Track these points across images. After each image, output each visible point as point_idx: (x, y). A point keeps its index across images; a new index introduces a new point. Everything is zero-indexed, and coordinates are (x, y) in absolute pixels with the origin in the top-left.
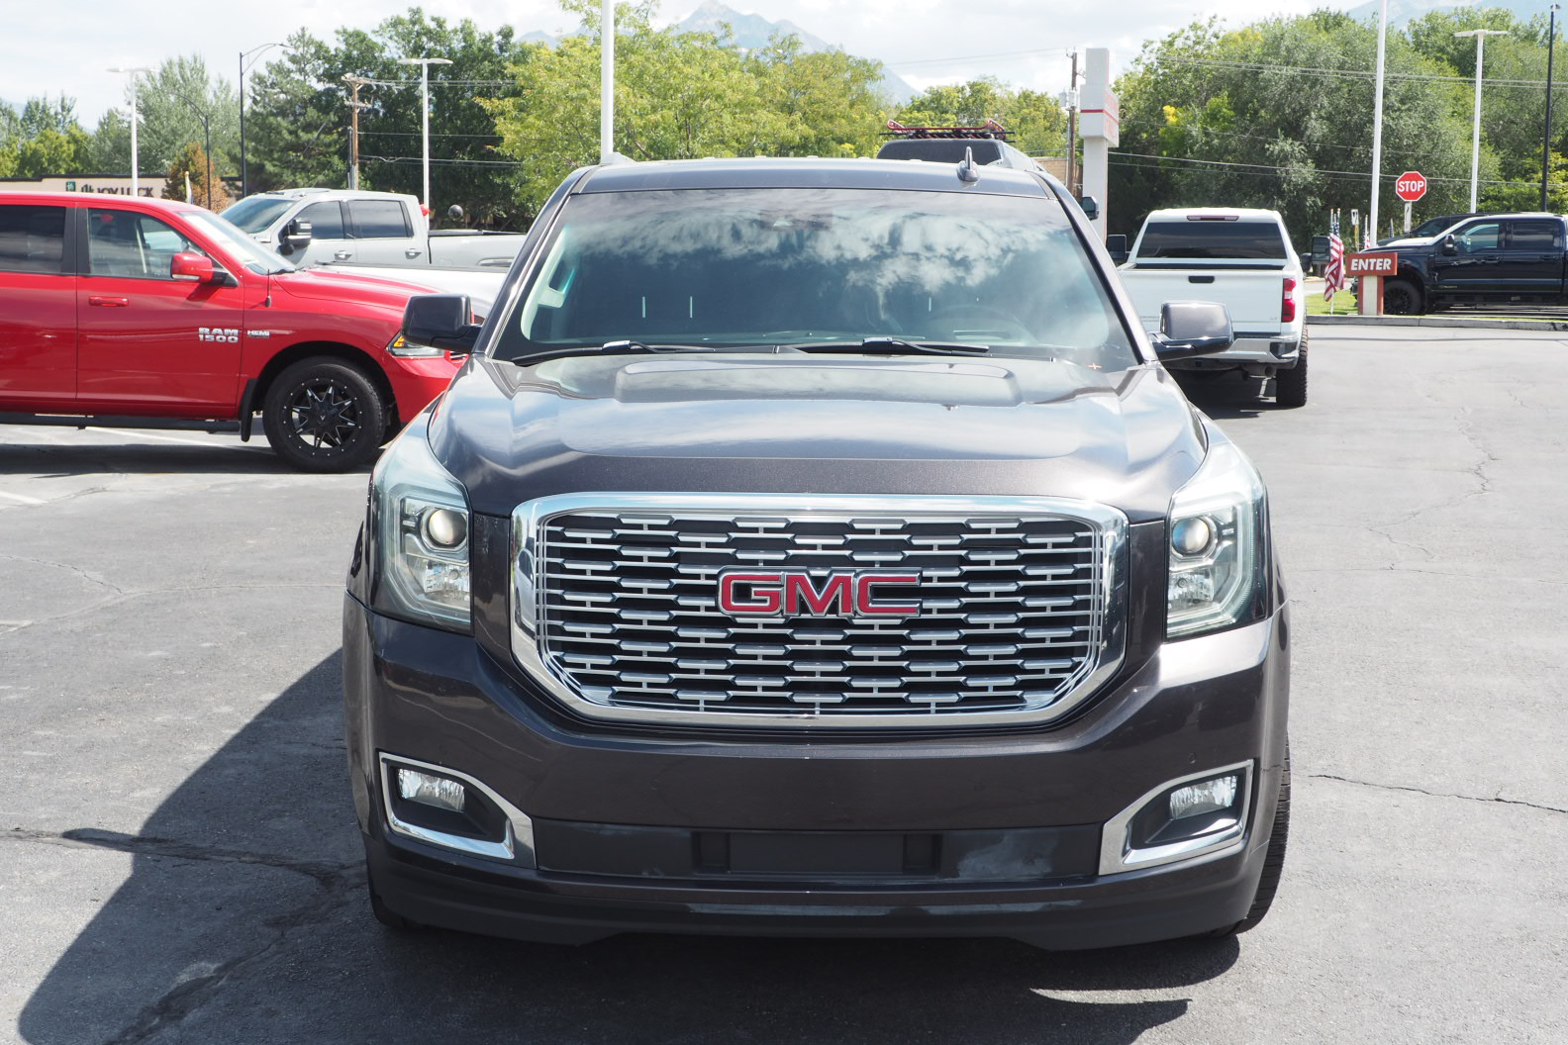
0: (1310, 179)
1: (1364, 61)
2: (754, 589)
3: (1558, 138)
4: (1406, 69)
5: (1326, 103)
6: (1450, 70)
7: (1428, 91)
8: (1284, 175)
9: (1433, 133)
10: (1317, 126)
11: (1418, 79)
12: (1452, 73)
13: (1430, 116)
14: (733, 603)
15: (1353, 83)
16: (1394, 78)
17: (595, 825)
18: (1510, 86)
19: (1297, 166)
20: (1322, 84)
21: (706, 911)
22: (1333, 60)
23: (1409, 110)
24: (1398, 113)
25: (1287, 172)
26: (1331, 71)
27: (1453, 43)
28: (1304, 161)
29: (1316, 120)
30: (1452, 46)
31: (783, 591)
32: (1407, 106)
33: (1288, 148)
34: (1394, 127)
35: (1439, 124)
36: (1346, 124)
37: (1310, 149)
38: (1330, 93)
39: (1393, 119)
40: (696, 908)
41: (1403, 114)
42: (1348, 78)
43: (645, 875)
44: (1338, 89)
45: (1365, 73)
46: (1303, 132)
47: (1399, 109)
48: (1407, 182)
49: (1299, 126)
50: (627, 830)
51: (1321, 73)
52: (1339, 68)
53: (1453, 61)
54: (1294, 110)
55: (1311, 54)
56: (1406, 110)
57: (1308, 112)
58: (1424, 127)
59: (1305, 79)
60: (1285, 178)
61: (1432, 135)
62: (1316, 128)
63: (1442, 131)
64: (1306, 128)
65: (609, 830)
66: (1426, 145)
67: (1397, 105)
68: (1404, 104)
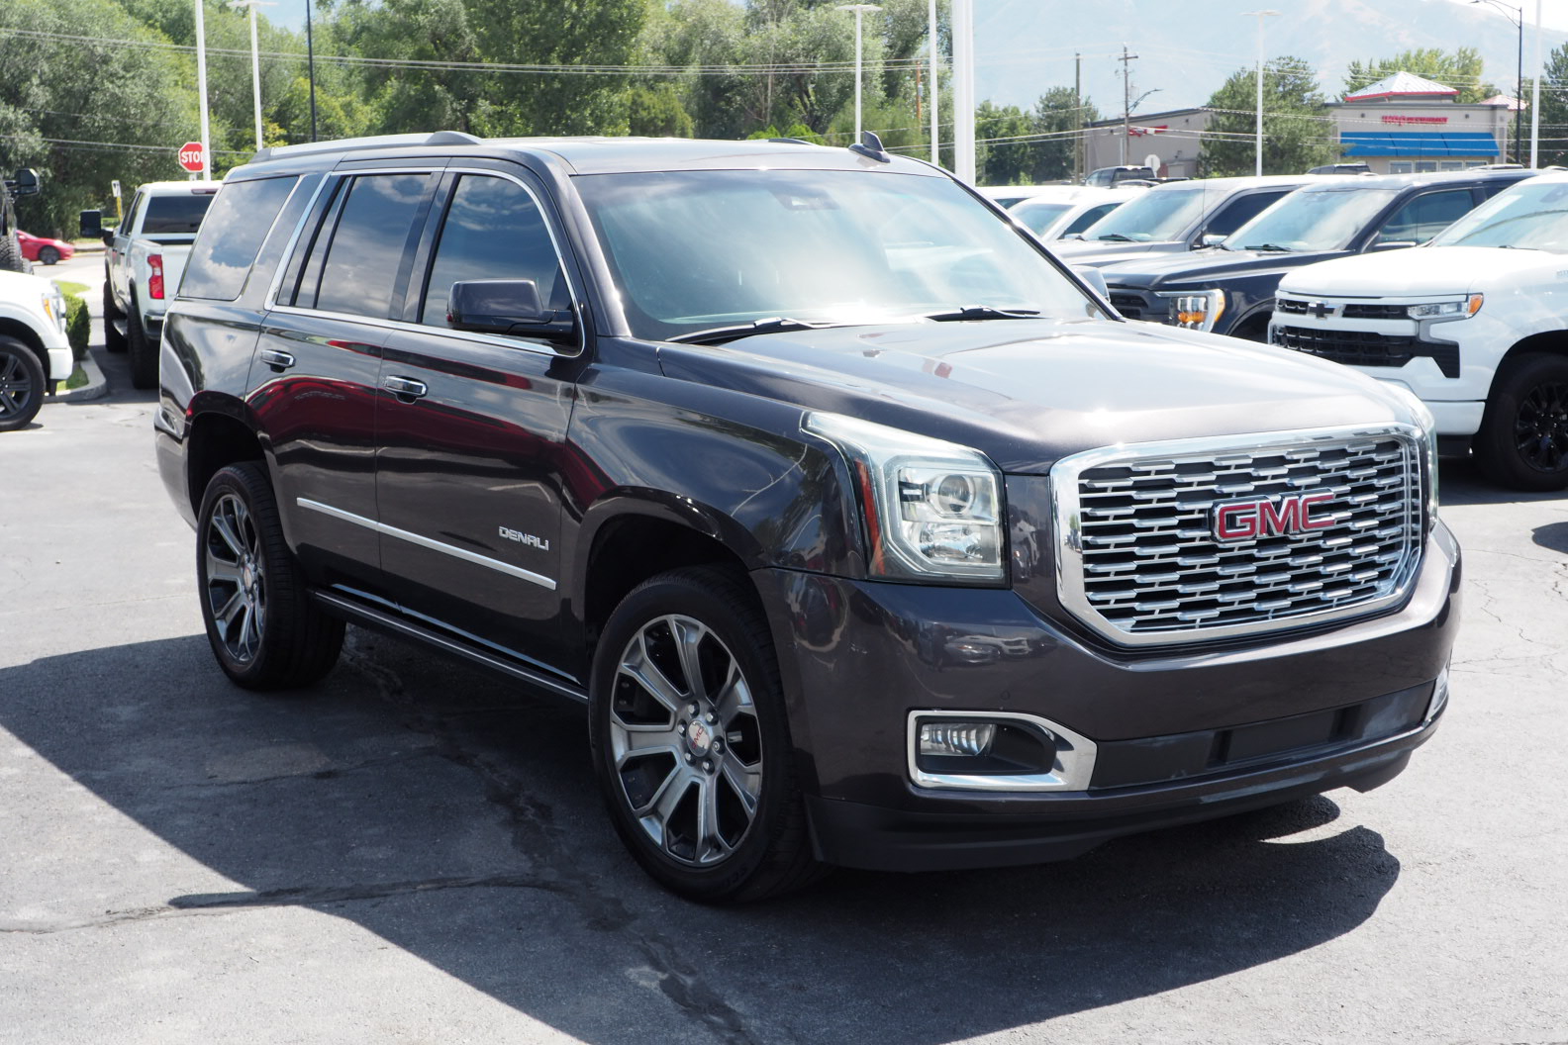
0: (38, 149)
1: (81, 25)
2: (1239, 517)
3: (274, 108)
4: (126, 35)
5: (46, 68)
6: (165, 37)
7: (150, 59)
8: (9, 143)
9: (159, 102)
10: (40, 93)
11: (139, 46)
12: (165, 43)
13: (155, 83)
14: (1228, 531)
15: (70, 49)
16: (115, 44)
17: (1149, 739)
18: (222, 55)
19: (22, 135)
20: (40, 47)
21: (1211, 800)
22: (50, 25)
23: (133, 77)
24: (122, 81)
25: (12, 140)
26: (49, 34)
27: (161, 10)
28: (29, 129)
29: (38, 86)
30: (160, 14)
31: (1257, 516)
32: (131, 74)
33: (11, 116)
34: (120, 95)
35: (165, 92)
36: (69, 92)
37: (34, 115)
38: (50, 58)
39: (119, 87)
40: (1206, 799)
41: (128, 82)
42: (66, 43)
43: (1173, 778)
44: (57, 54)
45: (83, 37)
46: (25, 99)
47: (123, 77)
48: (190, 153)
49: (18, 92)
50: (1172, 739)
51: (38, 36)
52: (55, 32)
53: (165, 30)
54: (12, 75)
55: (26, 17)
56: (130, 78)
57: (28, 79)
58: (150, 95)
59: (21, 42)
60: (11, 147)
61: (159, 104)
62: (39, 95)
63: (170, 100)
64: (28, 95)
65: (1161, 741)
66: (153, 114)
67: (122, 73)
68: (128, 72)
